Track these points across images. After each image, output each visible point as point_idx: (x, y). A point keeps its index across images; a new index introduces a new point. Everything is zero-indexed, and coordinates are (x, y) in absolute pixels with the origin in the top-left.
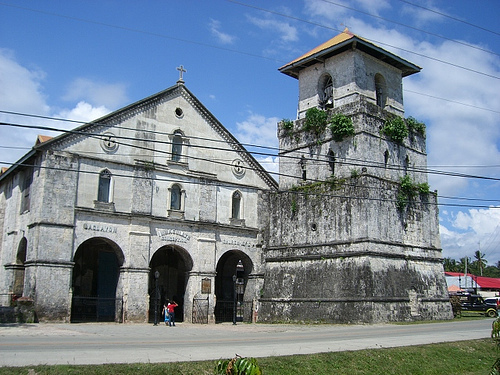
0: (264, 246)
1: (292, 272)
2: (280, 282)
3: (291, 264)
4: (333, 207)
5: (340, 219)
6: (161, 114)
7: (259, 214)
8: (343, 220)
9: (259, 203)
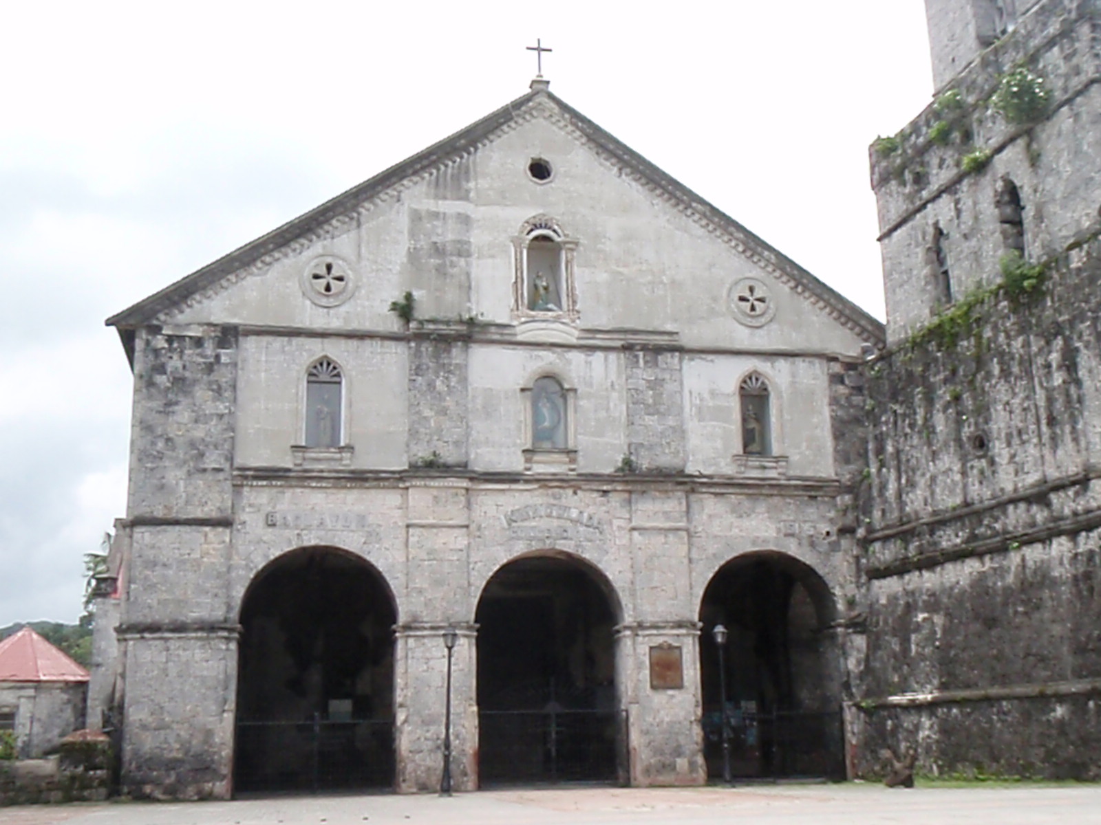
0: (861, 532)
1: (933, 605)
2: (905, 641)
3: (928, 580)
4: (1027, 363)
5: (1050, 401)
6: (483, 183)
7: (838, 435)
8: (1059, 405)
9: (834, 401)
